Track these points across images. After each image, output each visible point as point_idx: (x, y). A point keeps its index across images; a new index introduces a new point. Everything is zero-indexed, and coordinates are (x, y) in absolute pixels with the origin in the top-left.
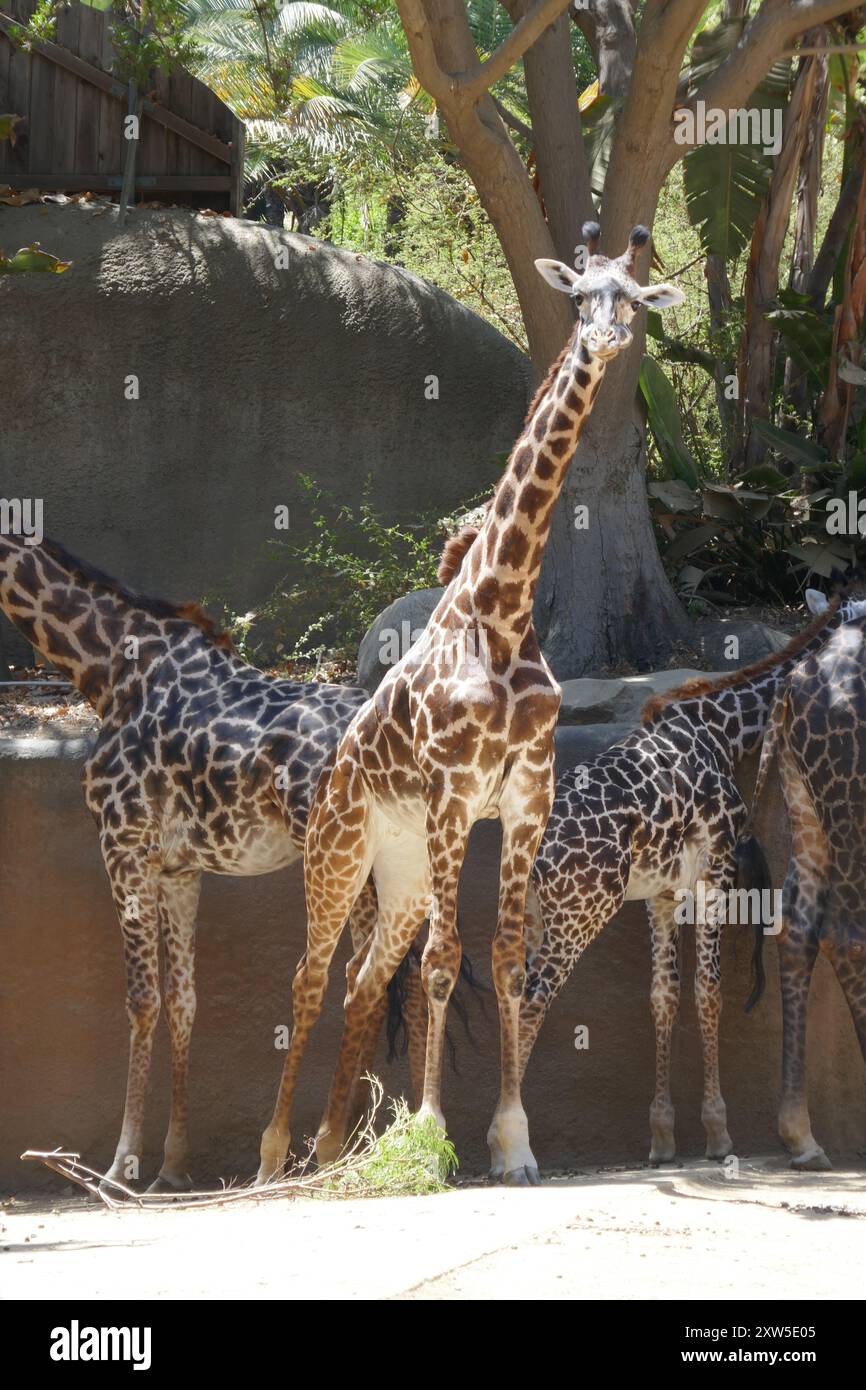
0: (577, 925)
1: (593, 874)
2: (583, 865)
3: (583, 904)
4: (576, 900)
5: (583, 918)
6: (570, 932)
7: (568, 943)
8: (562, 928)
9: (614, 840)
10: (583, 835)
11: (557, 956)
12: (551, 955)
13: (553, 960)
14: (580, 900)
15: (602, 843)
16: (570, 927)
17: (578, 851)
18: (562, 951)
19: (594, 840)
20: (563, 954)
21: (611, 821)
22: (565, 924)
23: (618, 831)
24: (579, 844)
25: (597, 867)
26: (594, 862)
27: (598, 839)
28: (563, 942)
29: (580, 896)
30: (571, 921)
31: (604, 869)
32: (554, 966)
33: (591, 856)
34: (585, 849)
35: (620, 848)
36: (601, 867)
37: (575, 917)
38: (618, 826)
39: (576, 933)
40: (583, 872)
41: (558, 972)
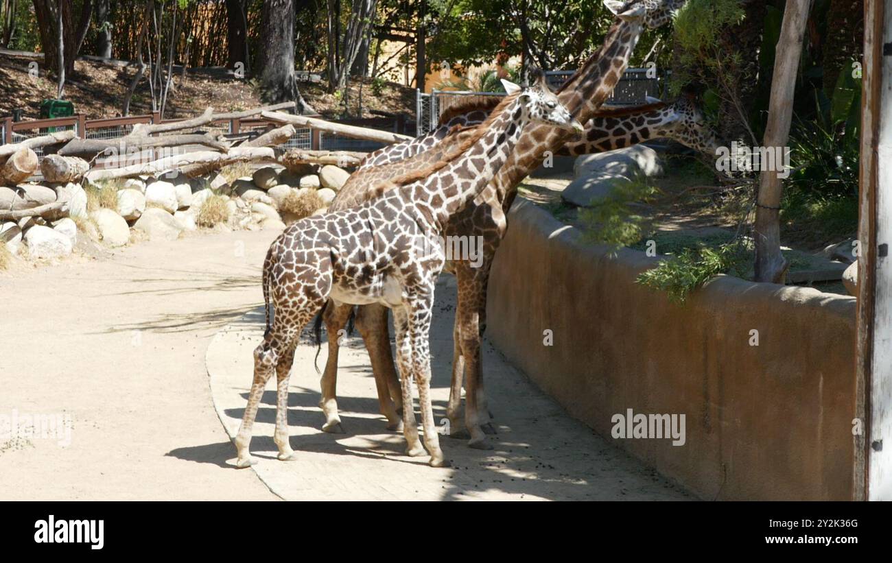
0: (288, 317)
1: (298, 286)
2: (291, 280)
3: (291, 304)
4: (286, 301)
5: (291, 313)
6: (285, 320)
7: (284, 327)
8: (280, 318)
9: (315, 266)
10: (294, 262)
11: (278, 334)
12: (275, 333)
13: (277, 336)
14: (288, 302)
15: (306, 268)
16: (284, 317)
17: (289, 271)
18: (281, 331)
19: (300, 265)
20: (281, 333)
21: (316, 255)
22: (281, 315)
23: (319, 261)
24: (290, 267)
25: (300, 282)
26: (300, 278)
27: (304, 265)
28: (281, 326)
29: (289, 299)
30: (284, 314)
31: (305, 284)
32: (277, 340)
33: (297, 275)
34: (294, 271)
35: (318, 271)
36: (303, 282)
37: (286, 311)
38: (320, 258)
39: (288, 321)
40: (291, 285)
41: (279, 344)
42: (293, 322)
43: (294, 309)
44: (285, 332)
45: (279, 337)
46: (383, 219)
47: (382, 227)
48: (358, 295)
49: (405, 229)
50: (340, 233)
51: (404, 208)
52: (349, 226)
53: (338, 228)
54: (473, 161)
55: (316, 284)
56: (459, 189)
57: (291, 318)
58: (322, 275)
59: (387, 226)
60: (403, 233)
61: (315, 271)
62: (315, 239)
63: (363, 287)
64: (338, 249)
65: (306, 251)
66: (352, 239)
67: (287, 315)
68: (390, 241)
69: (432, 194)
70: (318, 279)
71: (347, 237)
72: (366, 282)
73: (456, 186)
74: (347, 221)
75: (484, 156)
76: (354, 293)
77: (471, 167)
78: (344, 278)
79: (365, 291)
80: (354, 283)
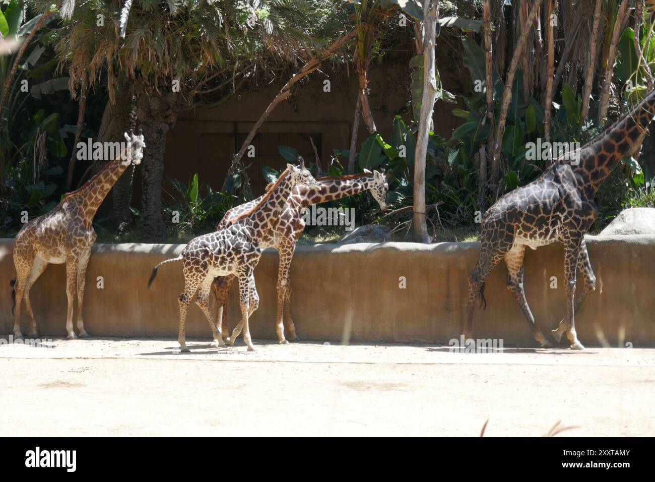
42: (193, 285)
43: (192, 279)
44: (190, 289)
45: (188, 292)
46: (231, 235)
47: (230, 238)
48: (221, 271)
49: (240, 239)
50: (211, 241)
51: (241, 229)
52: (215, 238)
53: (210, 239)
54: (270, 203)
55: (200, 266)
56: (265, 217)
57: (191, 283)
58: (202, 262)
59: (232, 238)
60: (239, 241)
61: (199, 260)
62: (199, 245)
63: (223, 266)
64: (209, 248)
65: (195, 250)
66: (216, 243)
67: (189, 282)
68: (233, 244)
69: (253, 222)
70: (201, 264)
71: (214, 243)
72: (224, 264)
73: (263, 217)
74: (214, 236)
75: (275, 200)
76: (219, 270)
77: (269, 206)
78: (214, 262)
79: (224, 268)
80: (218, 264)
